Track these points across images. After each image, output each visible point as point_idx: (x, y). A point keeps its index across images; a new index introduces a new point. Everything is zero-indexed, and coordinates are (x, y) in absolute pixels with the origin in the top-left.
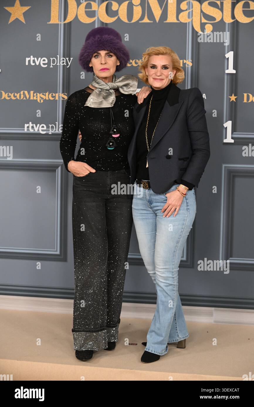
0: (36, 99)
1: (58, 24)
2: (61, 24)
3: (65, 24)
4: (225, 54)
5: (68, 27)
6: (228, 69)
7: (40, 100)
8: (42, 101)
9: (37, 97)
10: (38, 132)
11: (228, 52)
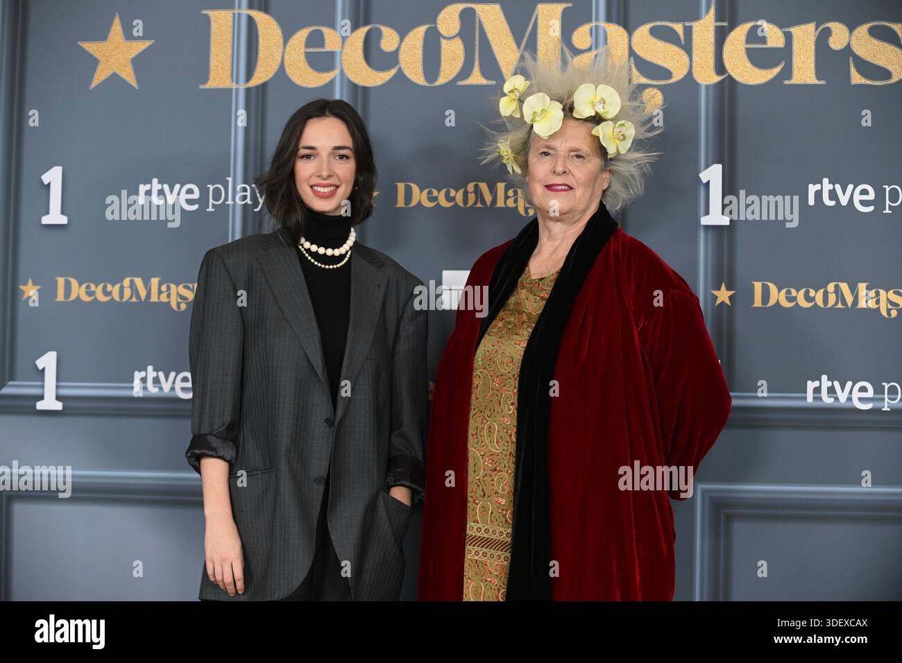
0: (167, 300)
1: (231, 90)
2: (237, 90)
3: (248, 90)
4: (698, 172)
5: (258, 98)
6: (707, 213)
7: (178, 304)
8: (183, 307)
9: (169, 296)
10: (172, 394)
11: (707, 167)
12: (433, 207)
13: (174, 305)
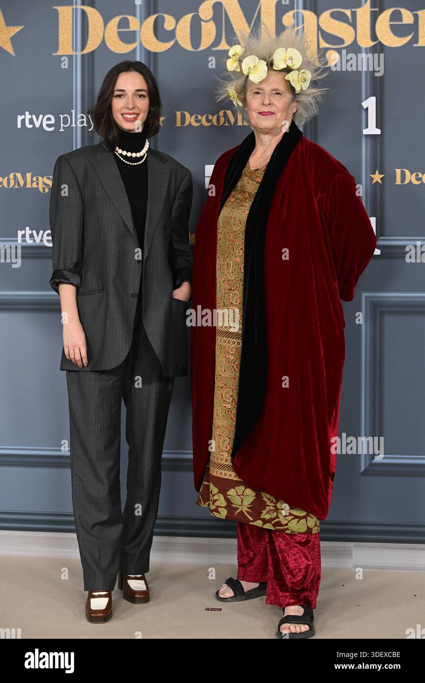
0: (37, 186)
1: (72, 56)
2: (76, 55)
3: (83, 56)
4: (361, 102)
5: (89, 60)
6: (367, 127)
7: (44, 189)
8: (47, 190)
9: (38, 184)
10: (41, 244)
11: (366, 99)
12: (198, 126)
13: (41, 190)
